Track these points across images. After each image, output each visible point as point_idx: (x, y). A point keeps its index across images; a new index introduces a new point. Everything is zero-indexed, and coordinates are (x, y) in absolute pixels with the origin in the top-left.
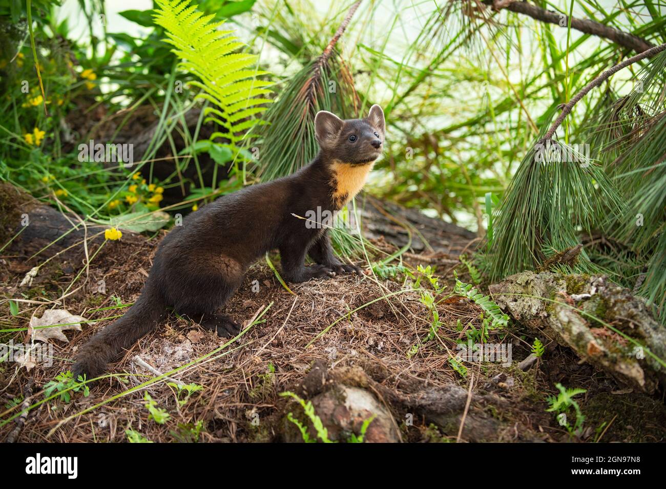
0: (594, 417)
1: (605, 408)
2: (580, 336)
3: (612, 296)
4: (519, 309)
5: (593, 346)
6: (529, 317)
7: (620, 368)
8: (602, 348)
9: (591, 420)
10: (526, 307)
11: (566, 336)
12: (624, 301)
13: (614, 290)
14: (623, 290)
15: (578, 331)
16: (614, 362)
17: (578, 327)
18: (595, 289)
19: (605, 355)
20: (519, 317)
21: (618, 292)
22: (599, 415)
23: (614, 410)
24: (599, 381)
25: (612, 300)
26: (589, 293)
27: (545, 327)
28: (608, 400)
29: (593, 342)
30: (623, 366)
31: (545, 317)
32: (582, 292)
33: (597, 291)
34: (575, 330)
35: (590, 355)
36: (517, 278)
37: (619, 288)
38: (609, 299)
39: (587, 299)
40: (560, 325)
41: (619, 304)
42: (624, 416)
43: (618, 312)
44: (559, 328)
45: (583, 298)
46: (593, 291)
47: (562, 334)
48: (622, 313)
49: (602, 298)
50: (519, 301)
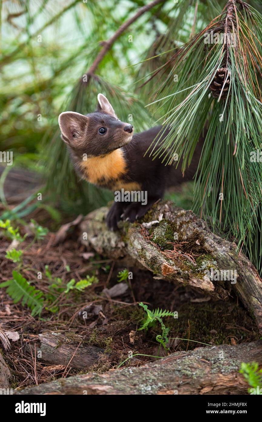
0: (180, 326)
1: (188, 318)
2: (154, 260)
3: (178, 219)
4: (100, 243)
5: (166, 267)
6: (109, 249)
7: (193, 282)
8: (175, 268)
9: (178, 330)
10: (106, 241)
11: (142, 262)
12: (188, 222)
13: (179, 214)
14: (187, 213)
15: (151, 256)
16: (187, 278)
17: (151, 252)
18: (162, 215)
19: (179, 273)
20: (101, 251)
21: (182, 215)
22: (184, 324)
23: (196, 317)
24: (180, 294)
25: (178, 223)
26: (158, 220)
27: (125, 256)
28: (190, 310)
29: (166, 263)
30: (195, 281)
31: (123, 247)
32: (152, 220)
33: (164, 217)
34: (149, 255)
35: (165, 275)
36: (95, 216)
37: (183, 211)
38: (175, 223)
39: (156, 225)
40: (136, 252)
41: (185, 226)
42: (206, 322)
43: (184, 233)
44: (136, 255)
45: (153, 225)
46: (161, 218)
47: (139, 261)
48: (188, 233)
49: (169, 222)
50: (99, 237)
